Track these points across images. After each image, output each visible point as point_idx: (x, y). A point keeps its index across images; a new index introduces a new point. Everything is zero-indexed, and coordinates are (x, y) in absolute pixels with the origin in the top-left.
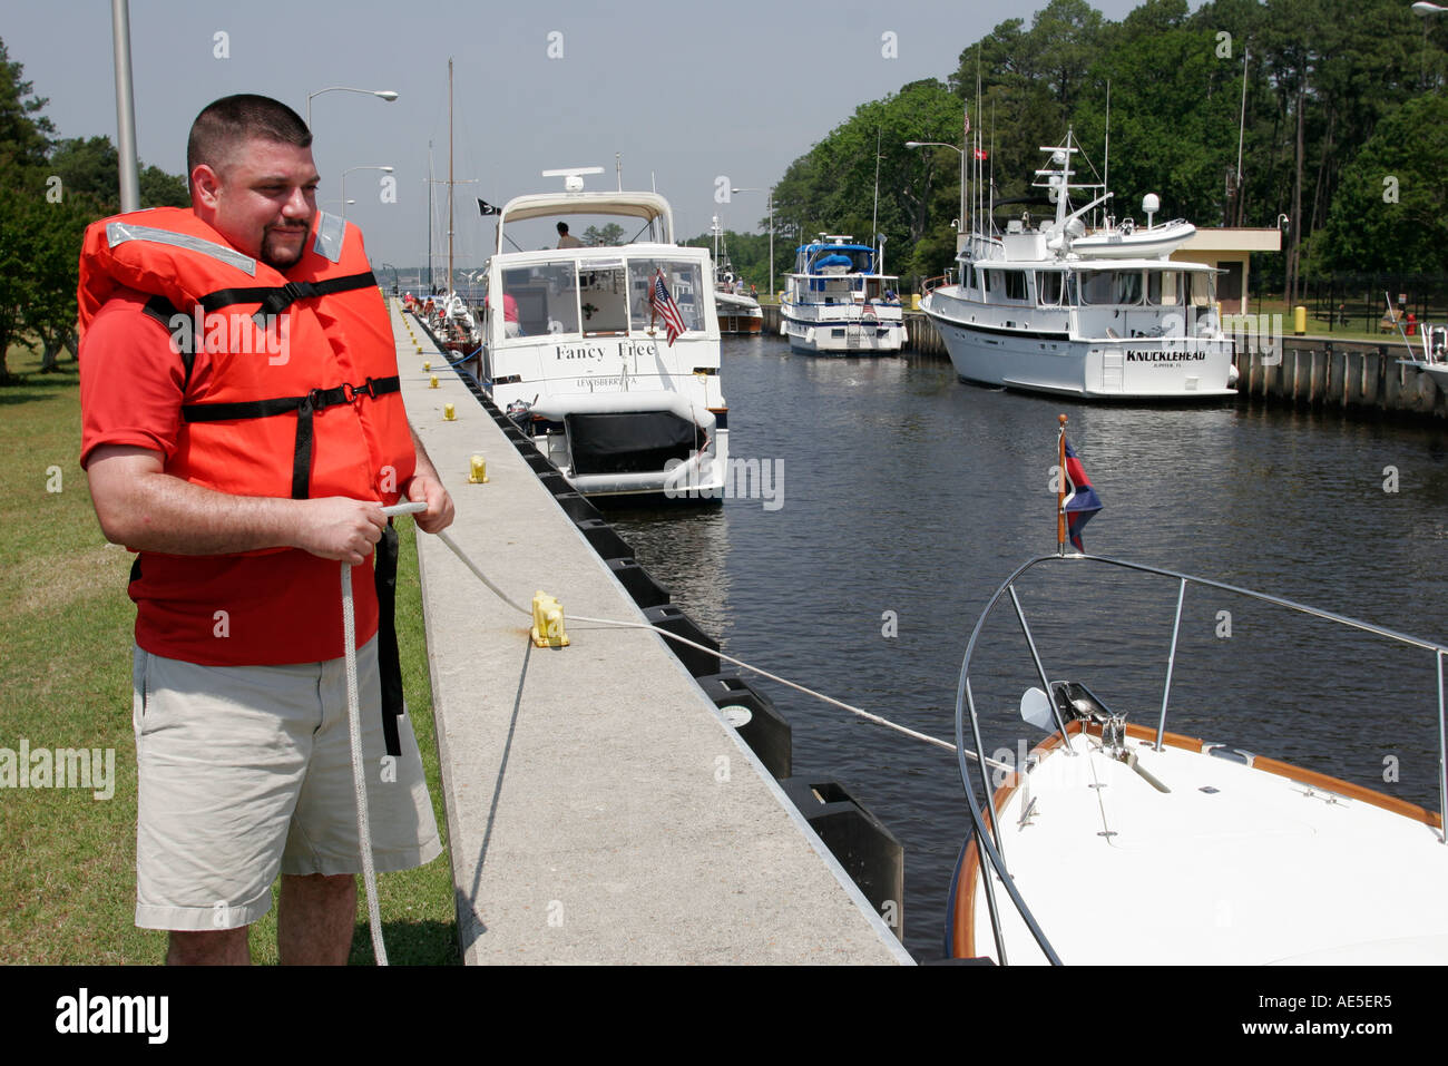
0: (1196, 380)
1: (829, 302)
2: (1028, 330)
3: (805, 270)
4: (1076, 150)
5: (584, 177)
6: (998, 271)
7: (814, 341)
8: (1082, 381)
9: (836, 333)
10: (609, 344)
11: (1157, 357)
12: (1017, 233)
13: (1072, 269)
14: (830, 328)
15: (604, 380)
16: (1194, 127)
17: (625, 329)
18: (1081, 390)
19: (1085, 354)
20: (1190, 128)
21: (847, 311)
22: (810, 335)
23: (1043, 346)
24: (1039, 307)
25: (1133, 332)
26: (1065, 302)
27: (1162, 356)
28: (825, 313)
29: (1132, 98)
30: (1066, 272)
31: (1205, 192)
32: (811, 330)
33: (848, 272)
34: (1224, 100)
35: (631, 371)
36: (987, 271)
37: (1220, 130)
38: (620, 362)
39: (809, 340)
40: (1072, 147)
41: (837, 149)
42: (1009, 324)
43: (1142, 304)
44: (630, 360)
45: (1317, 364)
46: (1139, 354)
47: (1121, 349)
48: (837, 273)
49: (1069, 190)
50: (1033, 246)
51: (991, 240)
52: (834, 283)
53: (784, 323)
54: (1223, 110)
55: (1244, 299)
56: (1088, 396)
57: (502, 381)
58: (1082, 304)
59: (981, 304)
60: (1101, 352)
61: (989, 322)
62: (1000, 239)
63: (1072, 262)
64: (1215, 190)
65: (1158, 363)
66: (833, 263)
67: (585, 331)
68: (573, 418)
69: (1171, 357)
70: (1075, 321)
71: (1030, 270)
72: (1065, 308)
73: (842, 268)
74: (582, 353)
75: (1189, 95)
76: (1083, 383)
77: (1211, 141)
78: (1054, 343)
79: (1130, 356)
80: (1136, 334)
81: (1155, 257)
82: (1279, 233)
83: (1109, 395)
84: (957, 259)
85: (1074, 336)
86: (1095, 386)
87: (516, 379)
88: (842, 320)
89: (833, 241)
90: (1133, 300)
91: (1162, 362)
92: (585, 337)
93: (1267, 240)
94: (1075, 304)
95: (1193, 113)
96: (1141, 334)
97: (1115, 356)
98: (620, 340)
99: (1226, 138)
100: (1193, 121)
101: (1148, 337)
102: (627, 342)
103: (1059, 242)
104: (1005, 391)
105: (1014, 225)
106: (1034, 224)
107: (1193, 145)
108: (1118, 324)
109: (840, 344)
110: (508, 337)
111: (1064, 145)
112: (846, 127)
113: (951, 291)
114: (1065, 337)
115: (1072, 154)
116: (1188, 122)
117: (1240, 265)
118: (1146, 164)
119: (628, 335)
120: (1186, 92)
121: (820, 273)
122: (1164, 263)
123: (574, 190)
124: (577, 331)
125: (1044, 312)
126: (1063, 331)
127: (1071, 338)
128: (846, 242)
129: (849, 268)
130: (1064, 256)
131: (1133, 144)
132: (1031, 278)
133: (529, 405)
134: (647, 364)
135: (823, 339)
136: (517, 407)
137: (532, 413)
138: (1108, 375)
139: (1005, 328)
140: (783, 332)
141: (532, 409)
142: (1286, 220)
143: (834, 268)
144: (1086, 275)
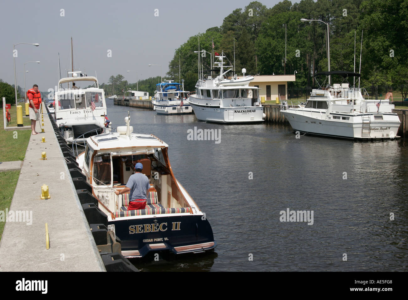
0: (253, 118)
1: (170, 100)
2: (211, 106)
3: (161, 91)
4: (225, 57)
5: (77, 73)
6: (205, 90)
7: (167, 111)
8: (223, 119)
9: (174, 109)
10: (82, 110)
11: (243, 111)
12: (211, 79)
13: (220, 89)
14: (172, 107)
15: (81, 118)
16: (293, 42)
17: (85, 107)
18: (223, 121)
19: (224, 111)
20: (292, 42)
21: (176, 102)
22: (166, 109)
23: (214, 110)
24: (213, 99)
25: (237, 105)
26: (219, 98)
27: (244, 111)
28: (170, 103)
29: (274, 34)
30: (219, 90)
31: (298, 62)
32: (166, 108)
33: (176, 91)
34: (303, 33)
35: (87, 116)
36: (202, 90)
37: (302, 42)
38: (84, 114)
39: (166, 111)
40: (223, 56)
41: (183, 51)
42: (207, 104)
43: (239, 98)
44: (86, 114)
45: (278, 111)
46: (238, 111)
47: (233, 110)
48: (172, 91)
49: (223, 68)
50: (212, 83)
51: (203, 81)
52: (170, 94)
53: (155, 106)
54: (303, 36)
55: (286, 96)
56: (226, 122)
57: (58, 119)
58: (223, 98)
59: (200, 99)
60: (228, 111)
61: (202, 104)
62: (205, 81)
63: (221, 87)
64: (301, 61)
65: (243, 113)
66: (171, 89)
67: (76, 108)
68: (73, 126)
69: (246, 112)
70: (221, 103)
71: (211, 89)
72: (219, 99)
73: (174, 90)
74: (76, 113)
75: (291, 32)
76: (224, 119)
77: (299, 46)
78: (217, 109)
79: (235, 112)
80: (238, 106)
81: (243, 85)
82: (295, 76)
83: (230, 122)
84: (196, 87)
85: (221, 107)
86: (227, 120)
87: (61, 119)
88: (175, 105)
89: (168, 82)
90: (237, 97)
91: (244, 113)
92: (76, 109)
93: (292, 78)
94: (221, 98)
95: (293, 37)
96: (239, 106)
97: (232, 112)
98: (84, 109)
99: (304, 45)
100: (293, 40)
101: (241, 106)
102: (86, 110)
103: (217, 82)
104: (207, 122)
105: (210, 77)
106: (214, 77)
107: (292, 47)
108: (233, 103)
109: (175, 111)
110: (59, 110)
111: (221, 55)
112: (186, 44)
113: (194, 96)
114: (219, 107)
115: (223, 58)
116: (291, 40)
117: (284, 85)
118: (278, 54)
119: (86, 108)
120: (291, 31)
121: (167, 92)
122: (247, 87)
123: (75, 77)
124: (75, 108)
125: (214, 100)
126: (218, 106)
127: (220, 107)
128: (172, 82)
129: (176, 90)
130: (219, 86)
131: (275, 47)
132: (211, 92)
133: (64, 124)
134: (90, 114)
135: (170, 110)
136: (61, 125)
137: (65, 126)
138: (230, 117)
139: (206, 105)
140: (154, 109)
141: (65, 125)
142: (296, 72)
143: (172, 90)
144: (225, 91)
